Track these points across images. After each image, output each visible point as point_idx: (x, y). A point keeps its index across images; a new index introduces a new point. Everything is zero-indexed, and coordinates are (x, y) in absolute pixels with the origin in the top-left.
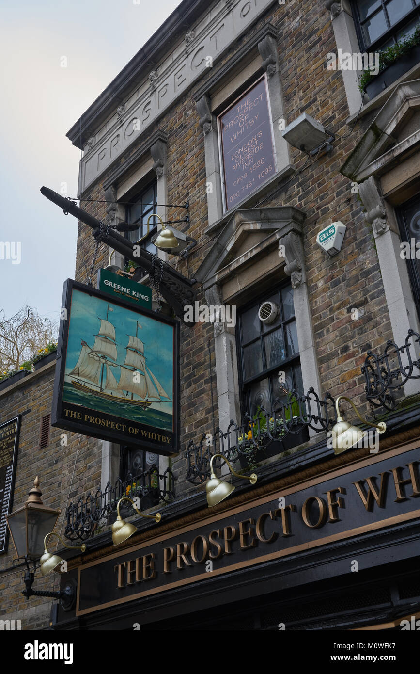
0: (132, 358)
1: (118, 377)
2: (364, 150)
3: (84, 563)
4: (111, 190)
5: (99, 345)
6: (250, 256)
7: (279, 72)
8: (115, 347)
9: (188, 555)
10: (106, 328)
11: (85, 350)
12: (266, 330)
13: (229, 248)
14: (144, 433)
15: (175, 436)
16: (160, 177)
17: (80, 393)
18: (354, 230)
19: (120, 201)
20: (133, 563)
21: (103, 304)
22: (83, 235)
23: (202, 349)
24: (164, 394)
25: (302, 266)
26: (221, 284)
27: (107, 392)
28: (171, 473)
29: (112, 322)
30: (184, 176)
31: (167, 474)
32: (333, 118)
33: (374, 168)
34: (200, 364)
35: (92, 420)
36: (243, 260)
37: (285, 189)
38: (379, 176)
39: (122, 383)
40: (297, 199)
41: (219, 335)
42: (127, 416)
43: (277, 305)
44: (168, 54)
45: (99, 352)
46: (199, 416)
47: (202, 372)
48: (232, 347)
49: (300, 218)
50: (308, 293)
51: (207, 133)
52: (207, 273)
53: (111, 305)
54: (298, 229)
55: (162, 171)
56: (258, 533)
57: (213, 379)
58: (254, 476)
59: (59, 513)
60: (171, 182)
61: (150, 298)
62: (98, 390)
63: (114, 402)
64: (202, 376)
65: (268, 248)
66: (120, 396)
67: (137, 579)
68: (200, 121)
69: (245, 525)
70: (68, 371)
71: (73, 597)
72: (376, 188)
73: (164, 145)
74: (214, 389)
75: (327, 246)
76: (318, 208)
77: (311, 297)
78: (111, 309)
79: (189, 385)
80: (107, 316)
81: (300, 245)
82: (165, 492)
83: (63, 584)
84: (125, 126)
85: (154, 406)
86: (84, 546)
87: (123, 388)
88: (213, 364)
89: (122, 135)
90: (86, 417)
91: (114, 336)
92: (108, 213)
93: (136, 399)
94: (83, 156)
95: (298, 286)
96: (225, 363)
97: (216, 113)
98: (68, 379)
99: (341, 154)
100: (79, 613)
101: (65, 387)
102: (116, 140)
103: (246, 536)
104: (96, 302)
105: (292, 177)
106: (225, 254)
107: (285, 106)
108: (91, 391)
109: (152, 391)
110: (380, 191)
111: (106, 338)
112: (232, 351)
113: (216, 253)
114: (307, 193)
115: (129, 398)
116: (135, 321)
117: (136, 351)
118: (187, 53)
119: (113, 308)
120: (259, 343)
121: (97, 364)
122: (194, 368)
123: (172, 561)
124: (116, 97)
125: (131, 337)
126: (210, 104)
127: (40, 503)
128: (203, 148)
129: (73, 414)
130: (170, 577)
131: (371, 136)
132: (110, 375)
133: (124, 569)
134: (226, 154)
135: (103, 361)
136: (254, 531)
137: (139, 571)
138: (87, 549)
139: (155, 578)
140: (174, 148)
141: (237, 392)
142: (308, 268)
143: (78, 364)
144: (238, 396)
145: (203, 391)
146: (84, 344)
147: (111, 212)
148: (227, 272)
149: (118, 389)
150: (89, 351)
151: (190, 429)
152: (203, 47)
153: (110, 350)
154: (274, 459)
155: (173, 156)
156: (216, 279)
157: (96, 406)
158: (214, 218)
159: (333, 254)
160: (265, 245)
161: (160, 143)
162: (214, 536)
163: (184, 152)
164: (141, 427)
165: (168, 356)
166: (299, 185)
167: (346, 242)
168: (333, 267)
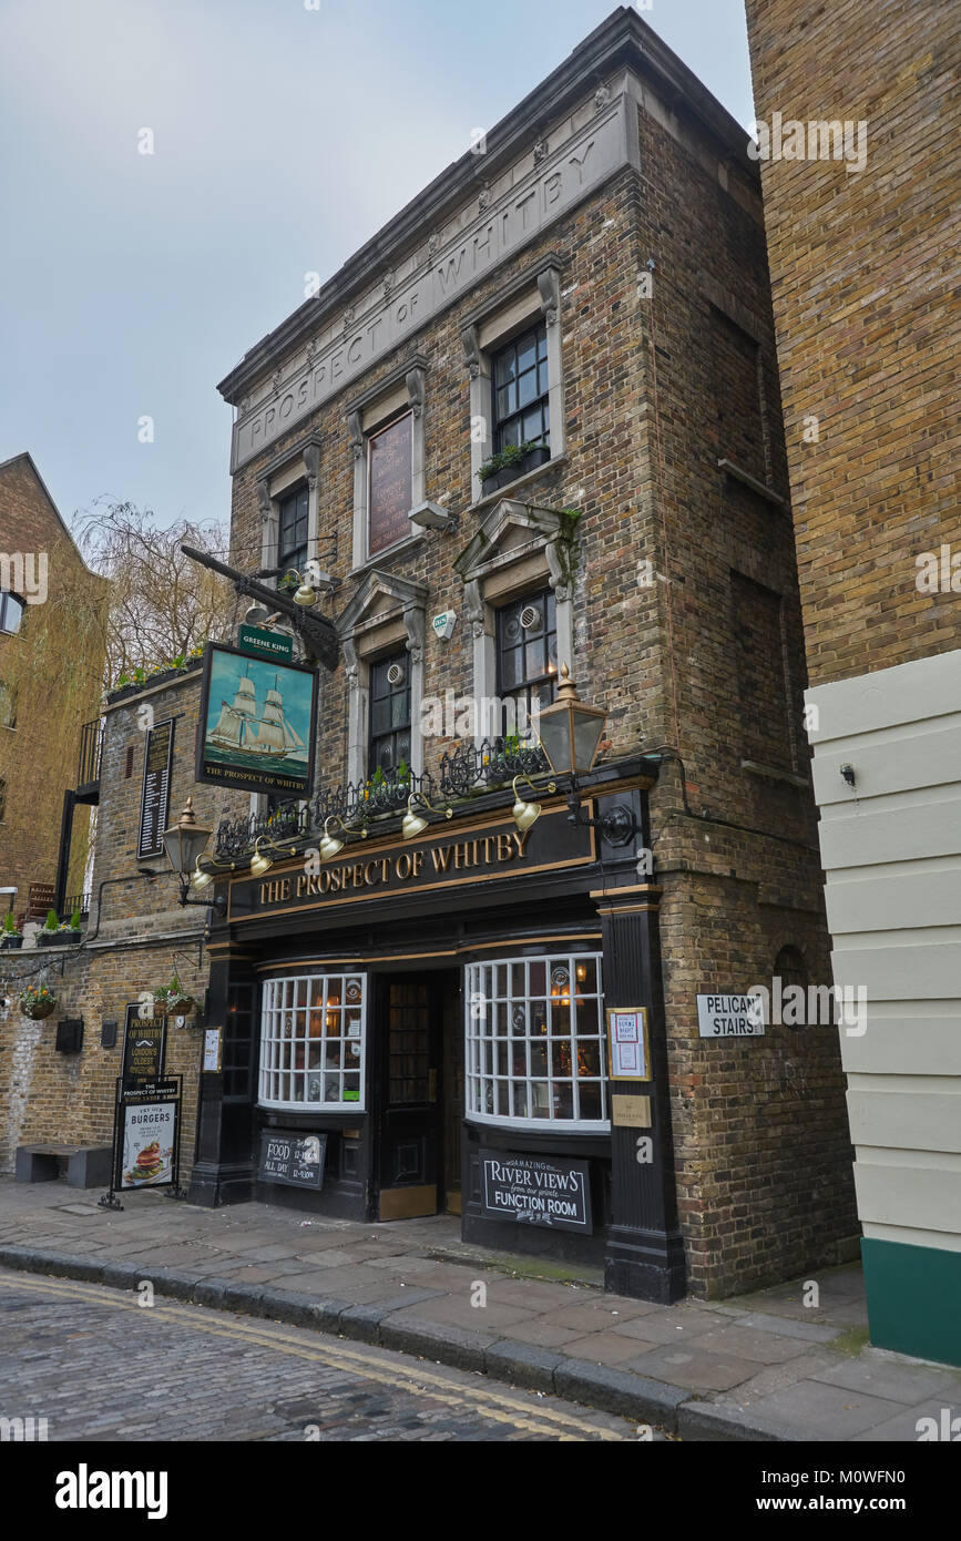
0: (272, 713)
1: (256, 732)
2: (472, 551)
3: (235, 878)
4: (263, 484)
5: (239, 703)
6: (381, 620)
7: (424, 416)
8: (253, 703)
9: (316, 885)
10: (246, 685)
11: (226, 709)
12: (395, 690)
13: (365, 604)
14: (279, 782)
15: (308, 783)
16: (313, 488)
17: (220, 751)
18: (462, 622)
19: (274, 499)
20: (274, 885)
21: (244, 661)
22: (235, 525)
23: (339, 697)
24: (301, 743)
25: (421, 643)
26: (358, 639)
27: (245, 747)
28: (309, 810)
29: (251, 678)
30: (335, 498)
31: (305, 811)
32: (460, 495)
33: (479, 573)
34: (337, 711)
35: (232, 774)
36: (375, 622)
37: (416, 555)
38: (482, 580)
39: (260, 738)
40: (424, 570)
41: (353, 688)
42: (264, 768)
43: (404, 669)
44: (325, 327)
45: (238, 710)
46: (334, 761)
47: (338, 720)
48: (364, 701)
49: (424, 595)
50: (424, 671)
51: (358, 457)
52: (345, 626)
53: (251, 660)
54: (422, 605)
55: (313, 482)
56: (366, 877)
57: (346, 729)
58: (365, 832)
59: (210, 833)
60: (323, 499)
61: (290, 649)
62: (237, 746)
63: (252, 756)
64: (339, 724)
65: (396, 617)
66: (258, 750)
67: (276, 899)
68: (350, 442)
69: (359, 867)
70: (209, 731)
71: (225, 905)
72: (478, 592)
73: (318, 449)
74: (346, 739)
75: (440, 633)
76: (439, 588)
77: (426, 676)
78: (250, 666)
79: (327, 730)
80: (247, 673)
81: (422, 622)
82: (301, 828)
83: (217, 893)
84: (281, 400)
85: (289, 756)
86: (233, 865)
87: (260, 743)
88: (346, 715)
89: (277, 411)
90: (226, 772)
91: (253, 693)
92: (261, 511)
93: (272, 751)
94: (236, 420)
95: (416, 662)
96: (356, 717)
97: (368, 434)
98: (209, 739)
99: (461, 539)
100: (230, 920)
101: (208, 747)
102: (270, 415)
103: (358, 877)
104: (236, 660)
105: (424, 545)
106: (362, 610)
107: (426, 460)
108: (231, 748)
109: (289, 742)
110: (481, 595)
111: (245, 695)
112: (364, 706)
113: (353, 607)
114: (433, 569)
115: (266, 751)
116: (274, 674)
117: (274, 705)
118: (344, 337)
119: (254, 664)
120: (387, 701)
121: (236, 723)
122: (333, 714)
123: (304, 888)
124: (272, 359)
125: (270, 692)
126: (361, 422)
127: (193, 823)
128: (352, 471)
129: (215, 771)
130: (302, 901)
131: (478, 542)
132: (248, 731)
133: (267, 889)
134: (375, 489)
135: (242, 718)
136: (363, 875)
137: (278, 892)
138: (236, 866)
139: (291, 900)
140: (327, 457)
141: (366, 745)
142: (426, 647)
143: (219, 724)
144: (366, 750)
145: (338, 739)
146: (224, 704)
147: (264, 511)
148: (361, 629)
149: (256, 743)
150: (229, 710)
151: (326, 772)
152: (360, 338)
153: (249, 706)
154: (384, 816)
155: (326, 468)
156: (353, 633)
157: (237, 762)
158: (358, 563)
159: (444, 641)
160: (394, 614)
161: (314, 448)
162: (336, 872)
163: (335, 468)
164: (277, 776)
165: (307, 705)
166: (427, 557)
167: (455, 632)
168: (443, 653)
